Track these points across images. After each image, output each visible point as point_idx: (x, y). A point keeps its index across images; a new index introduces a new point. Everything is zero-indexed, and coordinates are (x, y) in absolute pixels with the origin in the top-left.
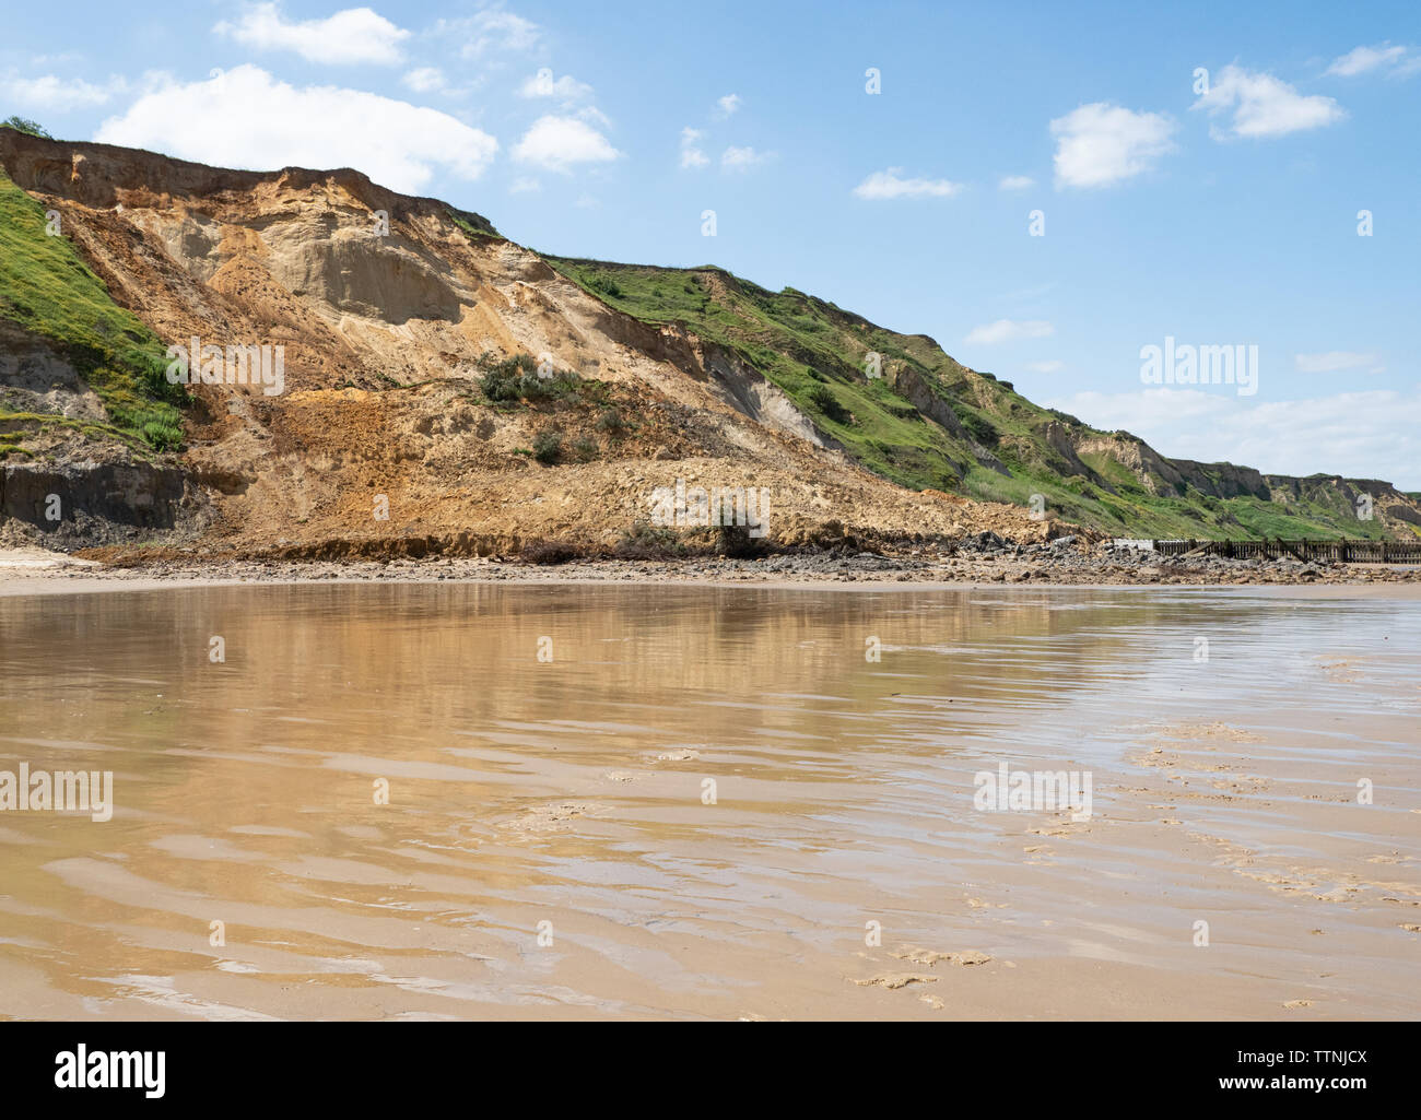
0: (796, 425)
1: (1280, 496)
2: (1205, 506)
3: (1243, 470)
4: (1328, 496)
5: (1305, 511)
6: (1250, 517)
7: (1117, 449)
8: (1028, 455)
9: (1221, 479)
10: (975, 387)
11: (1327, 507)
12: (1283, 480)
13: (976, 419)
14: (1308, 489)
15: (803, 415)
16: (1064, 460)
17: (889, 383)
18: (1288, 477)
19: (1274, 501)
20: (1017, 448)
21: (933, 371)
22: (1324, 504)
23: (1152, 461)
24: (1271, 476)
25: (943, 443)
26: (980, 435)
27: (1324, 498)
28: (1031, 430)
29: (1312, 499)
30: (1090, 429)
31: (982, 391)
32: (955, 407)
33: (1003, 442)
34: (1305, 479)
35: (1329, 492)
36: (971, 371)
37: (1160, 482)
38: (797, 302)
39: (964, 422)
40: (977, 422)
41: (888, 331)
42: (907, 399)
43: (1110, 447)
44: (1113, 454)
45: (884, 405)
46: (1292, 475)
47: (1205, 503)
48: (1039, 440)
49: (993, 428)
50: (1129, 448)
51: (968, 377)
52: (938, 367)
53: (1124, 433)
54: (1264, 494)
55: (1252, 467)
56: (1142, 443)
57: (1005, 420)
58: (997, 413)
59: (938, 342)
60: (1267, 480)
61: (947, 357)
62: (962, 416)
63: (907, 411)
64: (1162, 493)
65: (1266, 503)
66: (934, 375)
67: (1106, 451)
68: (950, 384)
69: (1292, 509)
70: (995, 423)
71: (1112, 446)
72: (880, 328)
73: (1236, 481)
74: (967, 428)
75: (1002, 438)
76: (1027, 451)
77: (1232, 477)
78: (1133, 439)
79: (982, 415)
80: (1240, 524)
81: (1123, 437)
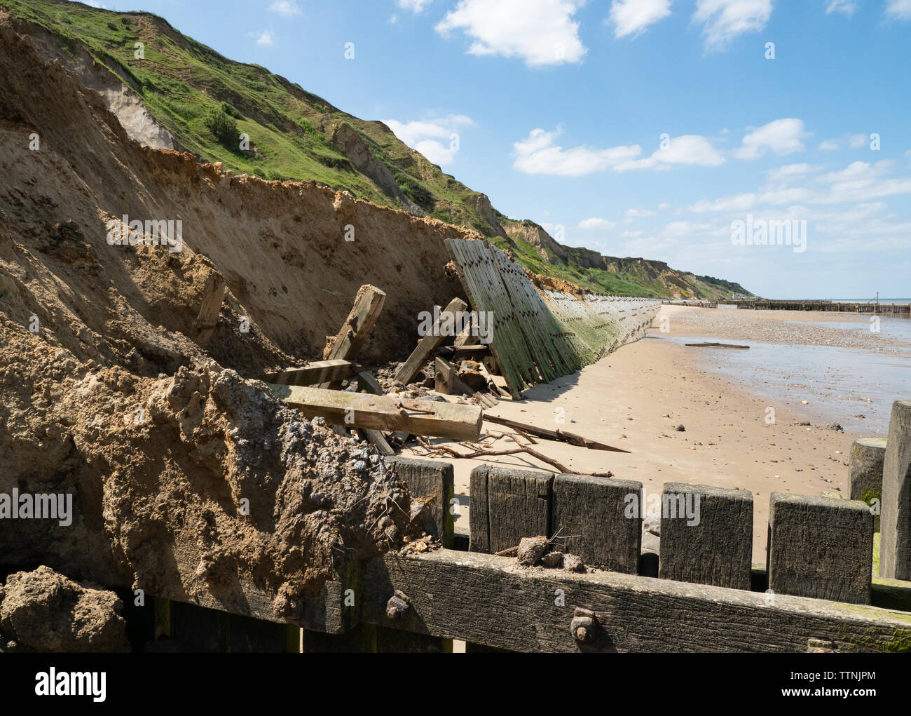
0: (152, 138)
1: (612, 268)
2: (579, 272)
3: (592, 253)
4: (636, 269)
5: (625, 277)
6: (603, 279)
7: (525, 232)
8: (459, 218)
9: (581, 257)
10: (419, 164)
11: (635, 276)
12: (613, 259)
13: (415, 185)
14: (625, 265)
15: (161, 127)
16: (488, 226)
17: (326, 139)
18: (615, 258)
19: (609, 271)
20: (450, 211)
21: (384, 147)
22: (634, 274)
23: (547, 241)
24: (606, 257)
25: (371, 193)
26: (417, 198)
27: (633, 271)
28: (463, 200)
29: (627, 271)
30: (507, 219)
31: (425, 168)
32: (397, 174)
33: (438, 206)
34: (624, 259)
35: (636, 267)
36: (416, 152)
37: (552, 255)
38: (254, 71)
39: (402, 187)
40: (416, 188)
41: (349, 115)
42: (343, 153)
43: (520, 230)
44: (521, 235)
45: (314, 154)
46: (617, 257)
47: (579, 269)
48: (469, 209)
49: (430, 194)
50: (532, 231)
51: (413, 156)
52: (387, 146)
53: (529, 221)
54: (604, 267)
55: (597, 251)
56: (541, 228)
57: (442, 190)
58: (436, 185)
59: (391, 129)
60: (604, 259)
61: (397, 139)
62: (402, 182)
63: (337, 161)
64: (553, 262)
65: (605, 272)
66: (384, 150)
67: (517, 233)
68: (396, 158)
69: (619, 275)
70: (431, 190)
71: (521, 230)
72: (341, 112)
73: (589, 258)
74: (405, 192)
75: (437, 203)
76: (458, 214)
77: (587, 256)
78: (535, 225)
79: (422, 184)
80: (599, 284)
81: (528, 224)
